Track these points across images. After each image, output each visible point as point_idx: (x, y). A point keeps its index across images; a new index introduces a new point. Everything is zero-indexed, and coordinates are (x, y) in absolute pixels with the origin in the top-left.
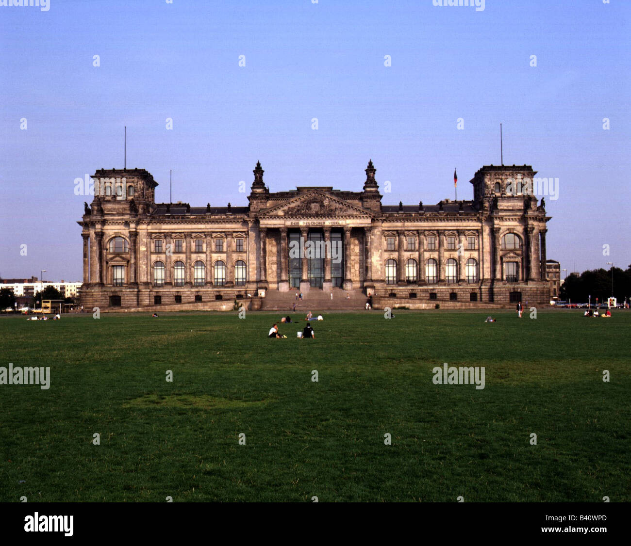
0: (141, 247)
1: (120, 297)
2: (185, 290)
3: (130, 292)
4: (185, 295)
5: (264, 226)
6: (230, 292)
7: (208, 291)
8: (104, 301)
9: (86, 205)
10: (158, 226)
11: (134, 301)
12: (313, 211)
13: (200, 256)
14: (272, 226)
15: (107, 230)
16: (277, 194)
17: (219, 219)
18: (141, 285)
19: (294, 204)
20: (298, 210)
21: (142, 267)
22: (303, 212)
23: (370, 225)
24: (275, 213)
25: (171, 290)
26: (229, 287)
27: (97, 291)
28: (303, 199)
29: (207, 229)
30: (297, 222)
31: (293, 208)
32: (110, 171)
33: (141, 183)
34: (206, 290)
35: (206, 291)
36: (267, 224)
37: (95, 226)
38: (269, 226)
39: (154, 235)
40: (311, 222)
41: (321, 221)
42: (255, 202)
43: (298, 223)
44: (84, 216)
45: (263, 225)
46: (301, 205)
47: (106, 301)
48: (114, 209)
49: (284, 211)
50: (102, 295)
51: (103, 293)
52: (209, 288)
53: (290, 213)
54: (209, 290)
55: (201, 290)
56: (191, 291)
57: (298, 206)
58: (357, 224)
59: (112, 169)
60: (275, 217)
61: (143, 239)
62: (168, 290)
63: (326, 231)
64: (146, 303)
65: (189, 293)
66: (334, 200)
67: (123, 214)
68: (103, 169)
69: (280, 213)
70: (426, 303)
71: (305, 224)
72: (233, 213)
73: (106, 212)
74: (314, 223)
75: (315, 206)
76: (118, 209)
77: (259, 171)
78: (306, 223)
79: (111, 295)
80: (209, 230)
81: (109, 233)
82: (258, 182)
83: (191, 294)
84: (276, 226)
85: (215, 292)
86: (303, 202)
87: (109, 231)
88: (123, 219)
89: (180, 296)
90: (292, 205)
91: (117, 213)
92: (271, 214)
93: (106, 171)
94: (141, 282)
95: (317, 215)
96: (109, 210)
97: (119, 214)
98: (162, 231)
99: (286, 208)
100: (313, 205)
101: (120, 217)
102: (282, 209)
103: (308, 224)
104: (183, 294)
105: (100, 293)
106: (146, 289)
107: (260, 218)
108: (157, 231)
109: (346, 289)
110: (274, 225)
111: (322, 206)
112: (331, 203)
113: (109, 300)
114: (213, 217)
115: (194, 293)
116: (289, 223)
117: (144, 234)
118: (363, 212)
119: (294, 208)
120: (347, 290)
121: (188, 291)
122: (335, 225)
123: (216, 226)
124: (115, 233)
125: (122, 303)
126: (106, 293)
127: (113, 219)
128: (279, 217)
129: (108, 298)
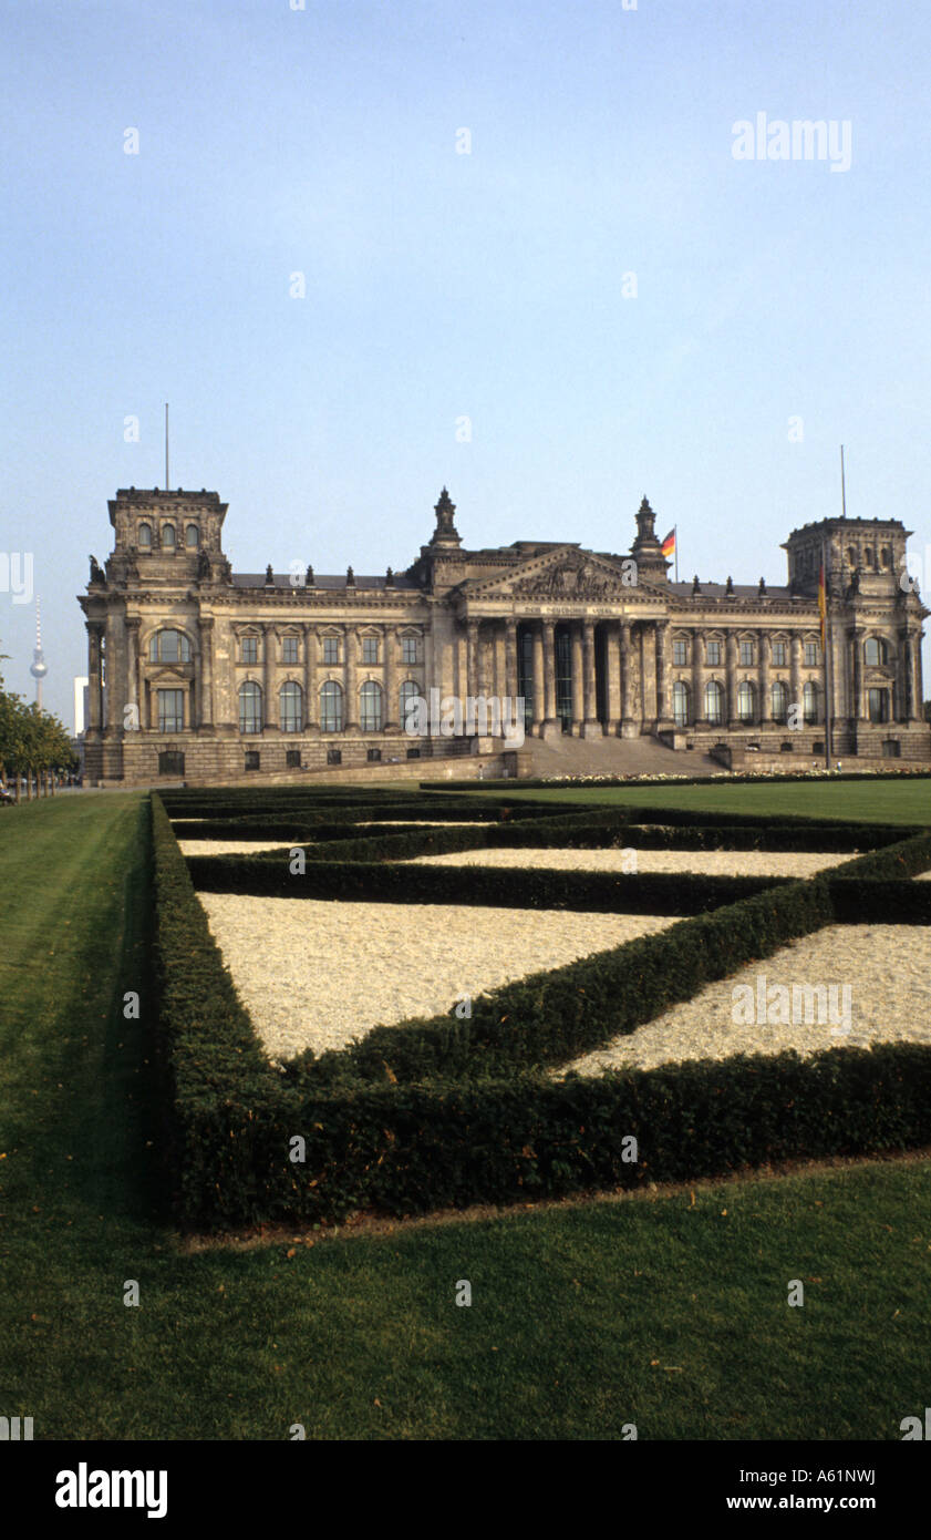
0: (217, 652)
1: (184, 754)
2: (309, 740)
3: (203, 743)
4: (308, 750)
5: (475, 614)
6: (397, 744)
7: (353, 742)
8: (148, 762)
9: (94, 561)
10: (250, 609)
11: (210, 763)
12: (567, 588)
13: (333, 672)
14: (492, 615)
15: (148, 614)
16: (482, 552)
17: (370, 598)
18: (220, 729)
19: (533, 570)
20: (539, 584)
21: (220, 693)
22: (546, 587)
23: (664, 617)
24: (495, 587)
25: (281, 740)
26: (392, 734)
27: (133, 741)
28: (547, 564)
29: (350, 617)
30: (536, 606)
31: (529, 581)
32: (148, 493)
33: (214, 519)
34: (350, 739)
35: (349, 742)
36: (482, 610)
37: (126, 605)
38: (484, 614)
39: (240, 629)
40: (561, 607)
41: (578, 607)
42: (444, 567)
43: (538, 610)
44: (90, 584)
45: (473, 610)
46: (543, 575)
47: (152, 762)
48: (162, 572)
49: (513, 584)
50: (144, 750)
51: (145, 747)
52: (354, 736)
53: (524, 589)
54: (355, 739)
55: (340, 740)
56: (320, 742)
57: (539, 577)
58: (642, 613)
59: (152, 488)
60: (498, 598)
61: (222, 635)
62: (274, 740)
63: (588, 625)
64: (231, 766)
65: (316, 745)
66: (605, 568)
67: (180, 584)
68: (133, 488)
69: (506, 589)
70: (805, 761)
71: (551, 612)
72: (397, 586)
73: (143, 577)
74: (567, 610)
75: (569, 577)
76: (170, 572)
77: (445, 507)
78: (553, 610)
79: (164, 750)
80: (354, 620)
81: (152, 621)
82: (446, 529)
83: (319, 747)
84: (500, 615)
85: (367, 745)
86: (547, 570)
87: (151, 617)
88: (180, 592)
89: (299, 753)
90: (528, 575)
91: (168, 581)
92: (490, 589)
93: (140, 493)
94: (219, 724)
95: (575, 596)
96: (150, 574)
97: (171, 582)
98: (259, 619)
99: (516, 579)
100: (565, 576)
101: (173, 589)
102: (510, 581)
103: (556, 613)
104: (304, 747)
105: (141, 747)
106: (230, 737)
107: (472, 597)
108: (248, 619)
109: (626, 735)
110: (495, 611)
111: (581, 577)
112: (597, 574)
113: (158, 762)
114: (359, 594)
115: (326, 745)
116: (522, 609)
117: (224, 624)
118: (655, 591)
119: (532, 580)
120: (628, 739)
121: (314, 742)
122: (605, 616)
123: (366, 612)
124: (163, 622)
125: (186, 767)
126: (152, 747)
127: (159, 592)
128: (505, 597)
129: (157, 757)
